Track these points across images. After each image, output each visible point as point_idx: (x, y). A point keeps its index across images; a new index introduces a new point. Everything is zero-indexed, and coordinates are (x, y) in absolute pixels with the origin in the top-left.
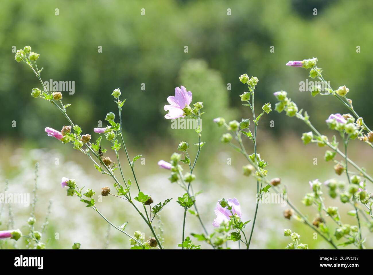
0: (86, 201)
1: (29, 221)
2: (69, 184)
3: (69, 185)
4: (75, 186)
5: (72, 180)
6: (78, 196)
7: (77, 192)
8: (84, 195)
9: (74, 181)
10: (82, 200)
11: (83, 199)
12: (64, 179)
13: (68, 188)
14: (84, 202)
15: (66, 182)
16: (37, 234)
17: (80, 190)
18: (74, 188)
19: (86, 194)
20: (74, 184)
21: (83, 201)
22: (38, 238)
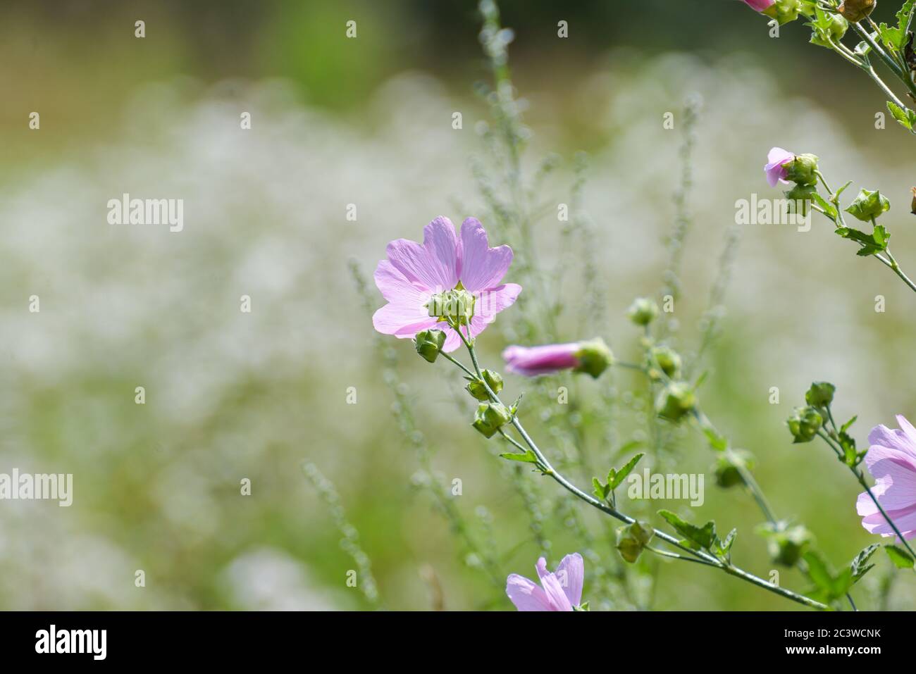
0: (854, 235)
1: (633, 310)
2: (796, 172)
3: (795, 176)
4: (818, 179)
5: (808, 158)
6: (827, 214)
7: (822, 202)
8: (849, 211)
9: (813, 161)
10: (840, 231)
11: (844, 226)
12: (778, 156)
13: (790, 185)
14: (846, 237)
15: (784, 164)
16: (665, 356)
17: (835, 195)
18: (812, 187)
19: (855, 209)
20: (812, 172)
21: (846, 234)
22: (668, 370)
